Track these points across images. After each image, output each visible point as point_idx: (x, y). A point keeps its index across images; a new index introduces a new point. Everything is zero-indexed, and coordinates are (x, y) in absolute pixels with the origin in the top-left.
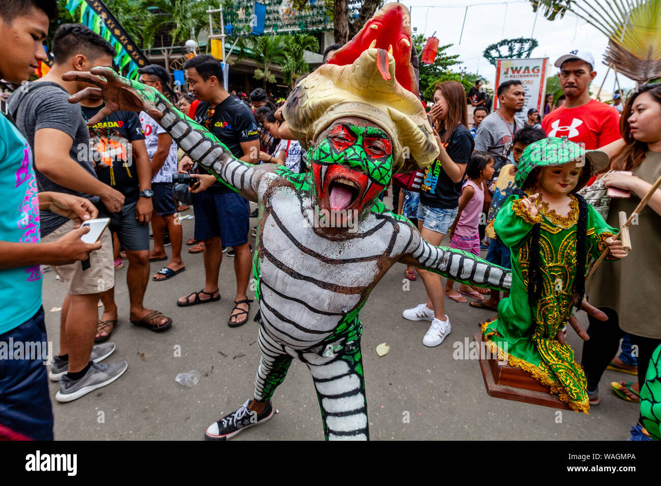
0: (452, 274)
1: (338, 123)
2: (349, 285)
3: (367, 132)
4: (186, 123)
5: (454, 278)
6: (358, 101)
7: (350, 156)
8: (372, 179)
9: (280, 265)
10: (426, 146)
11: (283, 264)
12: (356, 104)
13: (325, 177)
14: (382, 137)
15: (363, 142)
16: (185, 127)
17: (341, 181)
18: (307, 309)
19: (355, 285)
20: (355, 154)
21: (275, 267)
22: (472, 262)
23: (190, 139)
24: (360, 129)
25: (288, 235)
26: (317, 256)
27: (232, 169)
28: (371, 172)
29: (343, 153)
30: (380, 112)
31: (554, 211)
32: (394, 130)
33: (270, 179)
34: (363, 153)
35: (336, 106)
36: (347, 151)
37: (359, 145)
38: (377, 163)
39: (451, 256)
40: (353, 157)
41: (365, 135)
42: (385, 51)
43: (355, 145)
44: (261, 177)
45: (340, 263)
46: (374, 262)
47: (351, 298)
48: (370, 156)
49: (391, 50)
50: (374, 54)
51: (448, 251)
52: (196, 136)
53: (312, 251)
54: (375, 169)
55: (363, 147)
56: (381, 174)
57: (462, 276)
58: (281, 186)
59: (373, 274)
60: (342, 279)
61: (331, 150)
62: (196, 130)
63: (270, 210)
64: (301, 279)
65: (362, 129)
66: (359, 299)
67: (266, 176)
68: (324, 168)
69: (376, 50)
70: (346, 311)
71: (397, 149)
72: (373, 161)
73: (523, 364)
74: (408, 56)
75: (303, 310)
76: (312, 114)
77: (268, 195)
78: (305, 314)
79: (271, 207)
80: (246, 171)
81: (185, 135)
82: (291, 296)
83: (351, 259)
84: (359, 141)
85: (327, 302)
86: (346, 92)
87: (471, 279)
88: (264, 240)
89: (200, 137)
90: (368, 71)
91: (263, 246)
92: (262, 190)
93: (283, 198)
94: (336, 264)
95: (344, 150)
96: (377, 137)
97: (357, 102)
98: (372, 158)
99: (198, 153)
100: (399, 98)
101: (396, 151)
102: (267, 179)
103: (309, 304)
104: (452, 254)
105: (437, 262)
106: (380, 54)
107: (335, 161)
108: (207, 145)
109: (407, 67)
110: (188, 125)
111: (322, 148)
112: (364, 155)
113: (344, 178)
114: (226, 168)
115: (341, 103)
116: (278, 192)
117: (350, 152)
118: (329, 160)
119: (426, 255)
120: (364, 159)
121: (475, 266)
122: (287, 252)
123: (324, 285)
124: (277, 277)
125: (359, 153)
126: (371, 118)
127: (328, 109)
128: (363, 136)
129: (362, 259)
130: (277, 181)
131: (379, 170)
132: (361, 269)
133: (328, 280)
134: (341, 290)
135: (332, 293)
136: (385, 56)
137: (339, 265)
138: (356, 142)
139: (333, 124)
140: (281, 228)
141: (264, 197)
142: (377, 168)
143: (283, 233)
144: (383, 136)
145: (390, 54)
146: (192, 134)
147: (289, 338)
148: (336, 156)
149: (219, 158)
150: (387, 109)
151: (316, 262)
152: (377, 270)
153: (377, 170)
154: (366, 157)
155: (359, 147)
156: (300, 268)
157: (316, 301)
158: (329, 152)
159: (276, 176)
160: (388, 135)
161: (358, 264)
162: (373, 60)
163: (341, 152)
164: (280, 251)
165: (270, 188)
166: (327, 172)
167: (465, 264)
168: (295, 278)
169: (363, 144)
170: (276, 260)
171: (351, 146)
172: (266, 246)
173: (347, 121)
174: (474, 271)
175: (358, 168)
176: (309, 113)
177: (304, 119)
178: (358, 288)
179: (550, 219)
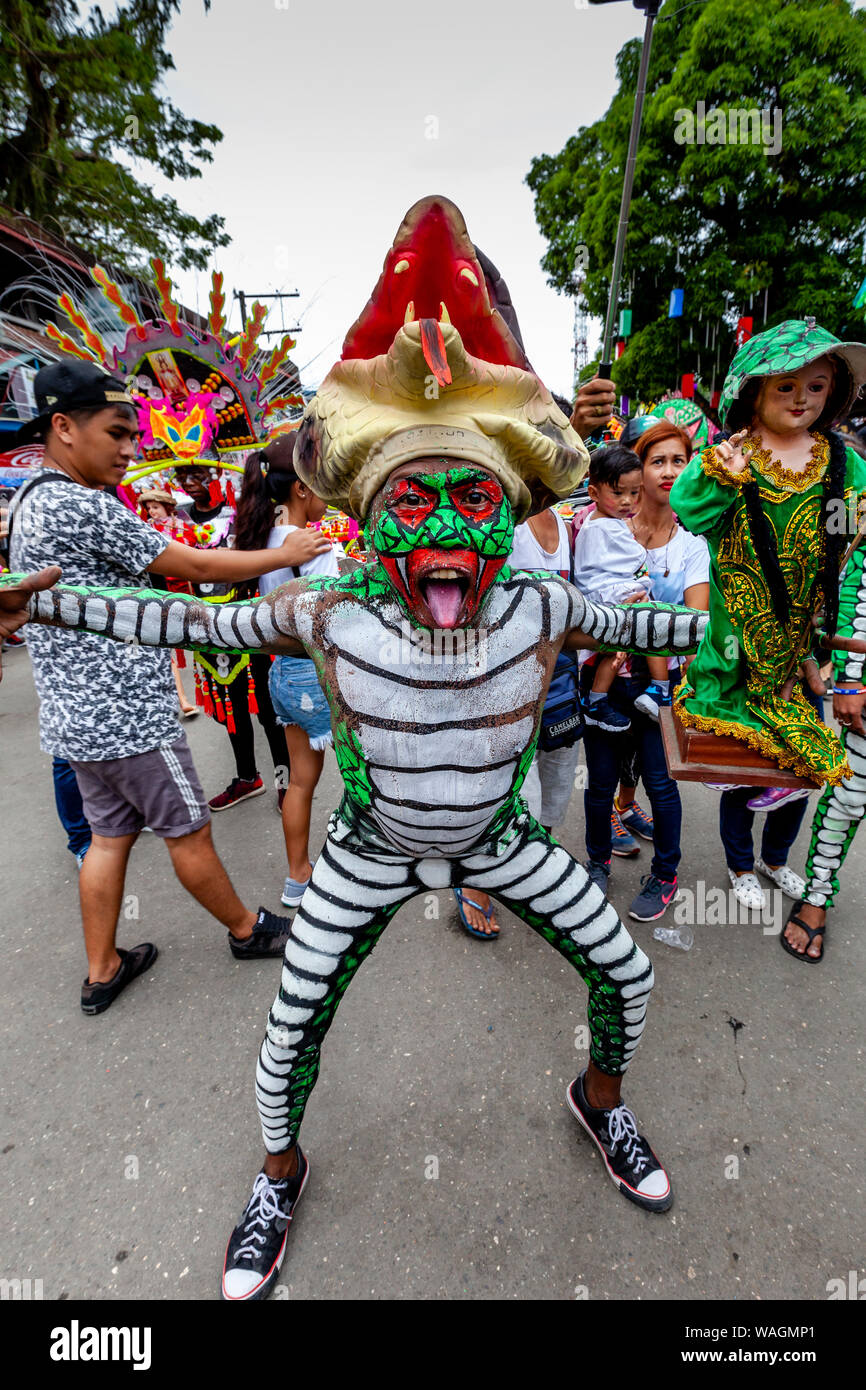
0: (640, 646)
1: (396, 479)
2: (511, 709)
3: (449, 479)
4: (98, 597)
5: (644, 650)
6: (418, 423)
7: (438, 534)
8: (485, 557)
9: (393, 725)
10: (560, 462)
11: (397, 722)
12: (417, 432)
13: (407, 574)
14: (478, 481)
15: (450, 498)
16: (101, 604)
17: (435, 575)
18: (460, 774)
19: (520, 704)
20: (445, 527)
21: (386, 731)
22: (667, 617)
23: (124, 618)
24: (438, 477)
25: (383, 676)
26: (445, 685)
27: (228, 622)
28: (480, 545)
29: (421, 530)
30: (462, 432)
31: (778, 464)
32: (495, 455)
33: (310, 603)
34: (459, 519)
35: (383, 444)
36: (427, 524)
37: (446, 507)
38: (486, 527)
39: (635, 616)
40: (444, 534)
41: (449, 485)
42: (434, 320)
43: (438, 508)
44: (291, 607)
45: (484, 681)
46: (533, 658)
47: (520, 726)
48: (472, 519)
49: (445, 313)
50: (416, 333)
51: (630, 609)
52: (126, 608)
53: (433, 682)
54: (486, 539)
55: (452, 507)
56: (496, 542)
57: (656, 644)
58: (332, 605)
59: (538, 677)
60: (497, 703)
61: (400, 531)
62: (119, 600)
63: (334, 652)
64: (433, 731)
65: (440, 478)
66: (532, 724)
67: (299, 601)
68: (401, 562)
69: (417, 323)
70: (520, 750)
71: (511, 485)
72: (478, 527)
73: (737, 729)
74: (483, 299)
75: (453, 780)
76: (346, 465)
77: (320, 629)
78: (460, 784)
79: (335, 646)
80: (254, 614)
81: (112, 616)
82: (429, 763)
83: (498, 668)
84: (445, 501)
85: (488, 747)
86: (391, 410)
87: (670, 645)
88: (347, 701)
89: (135, 604)
90: (416, 368)
91: (350, 710)
92: (305, 625)
93: (347, 623)
94: (479, 684)
95: (422, 523)
96: (472, 481)
97: (417, 427)
98: (476, 521)
99: (152, 629)
100: (488, 388)
101: (510, 489)
102: (303, 606)
103: (462, 764)
104: (636, 611)
105: (618, 631)
106: (424, 330)
107: (414, 545)
108: (153, 609)
109: (489, 319)
110: (102, 598)
111: (385, 530)
112: (460, 523)
113: (439, 569)
114: (216, 628)
115: (390, 436)
116: (334, 617)
117: (434, 524)
118: (403, 547)
119: (601, 623)
120: (464, 528)
121: (673, 620)
122: (395, 700)
123: (473, 724)
124: (394, 744)
125: (450, 523)
126: (450, 452)
127: (371, 452)
128: (447, 489)
129: (514, 661)
130: (322, 600)
131: (492, 539)
132: (518, 677)
133: (477, 714)
134: (502, 721)
135: (490, 731)
136: (436, 330)
137: (484, 684)
138: (439, 501)
139: (390, 481)
140: (367, 670)
141: (314, 637)
142: (488, 536)
143: (374, 676)
144: (480, 477)
145: (445, 325)
146: (120, 608)
147: (446, 832)
148: (412, 539)
149: (189, 619)
150: (472, 422)
151: (447, 695)
152: (542, 669)
153: (489, 541)
154: (464, 525)
155: (448, 511)
156: (425, 714)
157: (471, 754)
158: (399, 535)
159: (315, 593)
160: (488, 473)
161: (511, 670)
162: (419, 345)
163: (417, 529)
164: (384, 704)
165: (317, 617)
166: (408, 566)
167: (656, 623)
168: (425, 733)
169: (451, 502)
170: (383, 720)
171: (432, 514)
172: (356, 708)
173: (413, 470)
174: (672, 631)
175: (458, 548)
176: (340, 464)
177: (336, 477)
178: (525, 707)
179: (773, 479)
